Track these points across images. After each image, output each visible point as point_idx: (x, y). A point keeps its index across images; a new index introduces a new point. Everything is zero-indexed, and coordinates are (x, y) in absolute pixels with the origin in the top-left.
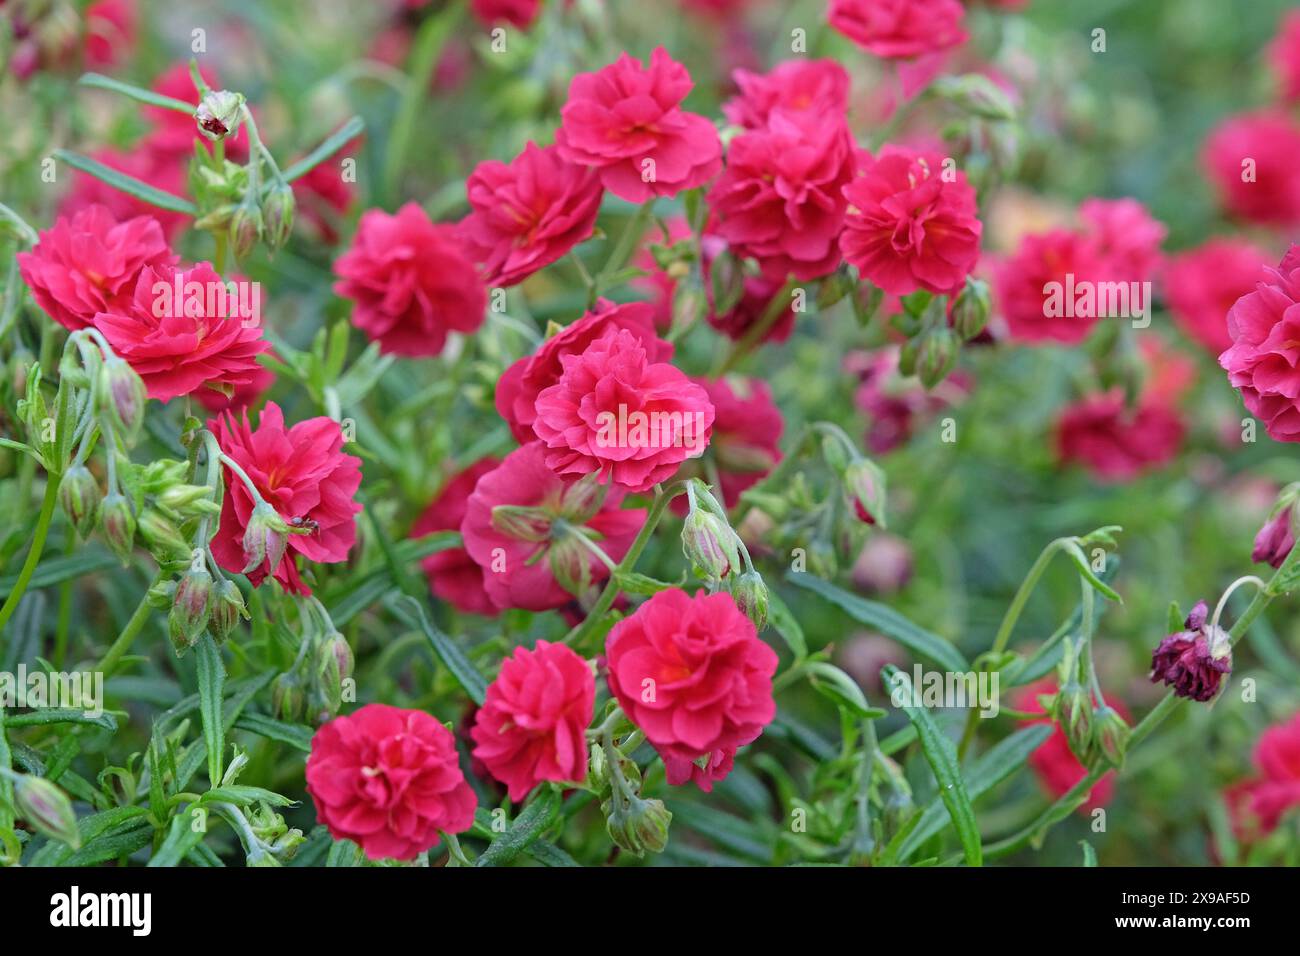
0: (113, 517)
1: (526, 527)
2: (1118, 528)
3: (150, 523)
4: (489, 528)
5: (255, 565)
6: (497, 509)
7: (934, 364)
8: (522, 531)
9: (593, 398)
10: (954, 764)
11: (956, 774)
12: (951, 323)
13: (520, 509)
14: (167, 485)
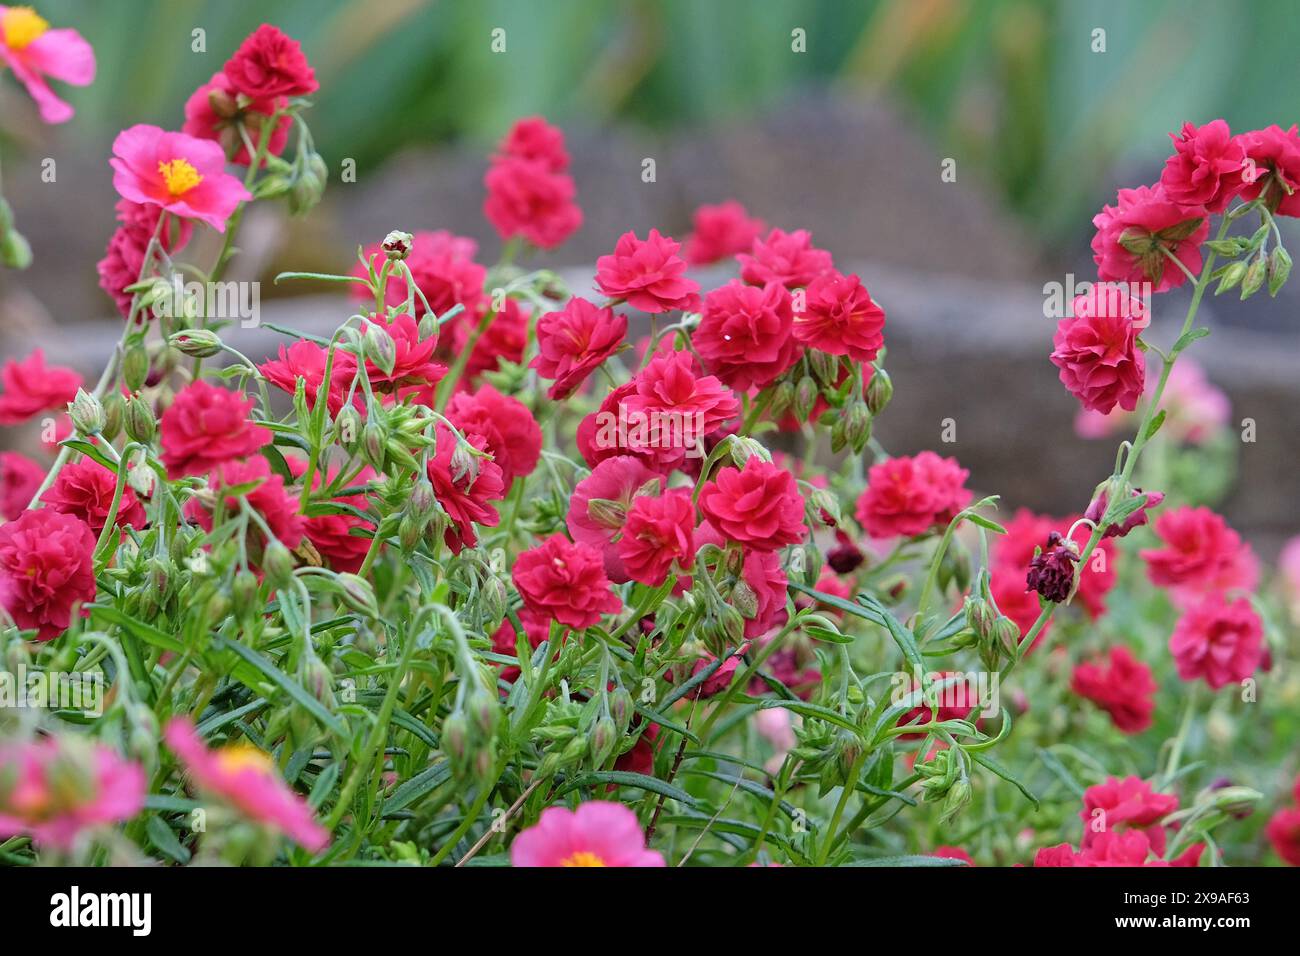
0: (374, 436)
1: (611, 513)
2: (998, 497)
3: (394, 445)
4: (585, 518)
5: (460, 477)
6: (591, 501)
7: (858, 422)
8: (608, 516)
9: (663, 385)
10: (912, 642)
11: (915, 648)
12: (866, 400)
13: (606, 501)
14: (405, 419)
